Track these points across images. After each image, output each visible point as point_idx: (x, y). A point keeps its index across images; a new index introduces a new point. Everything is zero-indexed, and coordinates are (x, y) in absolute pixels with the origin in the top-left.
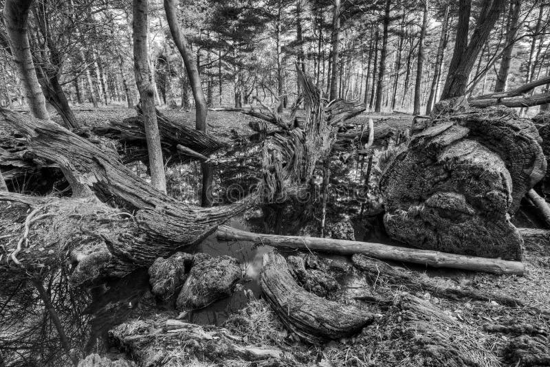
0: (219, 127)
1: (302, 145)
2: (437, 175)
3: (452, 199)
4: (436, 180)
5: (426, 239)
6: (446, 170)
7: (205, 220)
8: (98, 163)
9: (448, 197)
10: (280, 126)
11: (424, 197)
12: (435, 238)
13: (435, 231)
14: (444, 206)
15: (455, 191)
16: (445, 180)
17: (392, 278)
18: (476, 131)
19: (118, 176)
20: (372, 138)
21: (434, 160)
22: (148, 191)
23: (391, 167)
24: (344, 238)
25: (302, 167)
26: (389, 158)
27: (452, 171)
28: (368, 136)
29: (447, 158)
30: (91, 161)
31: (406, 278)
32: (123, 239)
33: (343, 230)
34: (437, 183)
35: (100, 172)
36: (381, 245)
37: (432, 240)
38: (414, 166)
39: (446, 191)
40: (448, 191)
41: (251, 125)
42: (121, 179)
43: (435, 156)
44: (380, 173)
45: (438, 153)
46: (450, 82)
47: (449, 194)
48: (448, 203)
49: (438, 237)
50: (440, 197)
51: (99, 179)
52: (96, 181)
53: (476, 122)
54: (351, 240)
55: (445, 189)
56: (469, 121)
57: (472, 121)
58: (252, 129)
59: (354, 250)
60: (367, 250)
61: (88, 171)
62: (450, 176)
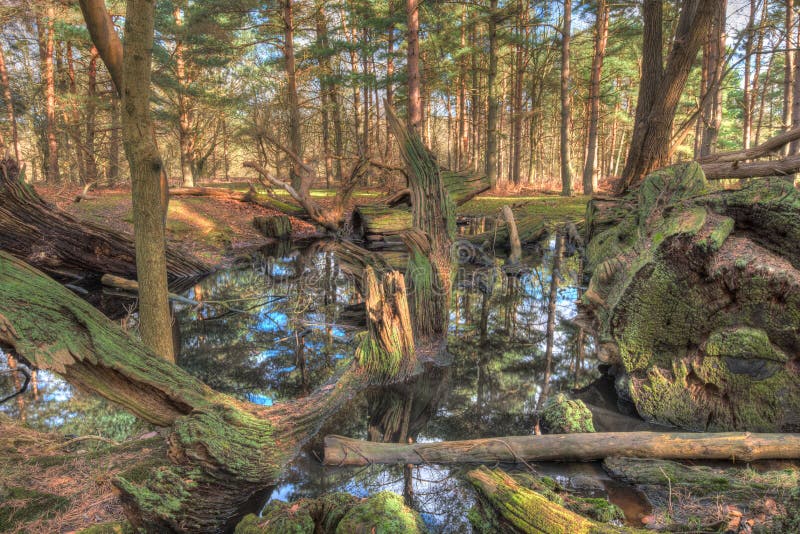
0: (185, 232)
1: (427, 260)
2: (713, 299)
3: (747, 339)
4: (712, 308)
5: (711, 417)
6: (726, 289)
7: (286, 430)
8: (75, 319)
9: (738, 335)
10: (318, 224)
11: (695, 340)
12: (728, 412)
13: (726, 397)
14: (734, 352)
15: (747, 325)
16: (727, 307)
17: (697, 485)
18: (747, 222)
19: (114, 346)
20: (516, 241)
21: (703, 274)
22: (172, 376)
23: (628, 292)
24: (577, 431)
25: (432, 304)
26: (613, 275)
27: (736, 290)
28: (507, 239)
29: (724, 269)
30: (57, 316)
31: (722, 482)
32: (159, 485)
33: (572, 415)
34: (715, 313)
35: (79, 339)
36: (649, 433)
37: (723, 416)
38: (670, 287)
39: (731, 326)
40: (736, 325)
41: (257, 224)
42: (121, 353)
43: (703, 268)
44: (599, 304)
45: (708, 262)
46: (642, 134)
47: (741, 331)
48: (742, 345)
49: (732, 409)
50: (724, 336)
51: (78, 355)
52: (72, 361)
53: (742, 206)
54: (588, 432)
55: (730, 322)
56: (731, 206)
57: (735, 206)
58: (261, 231)
59: (604, 449)
60: (627, 445)
61: (51, 340)
62: (734, 300)
